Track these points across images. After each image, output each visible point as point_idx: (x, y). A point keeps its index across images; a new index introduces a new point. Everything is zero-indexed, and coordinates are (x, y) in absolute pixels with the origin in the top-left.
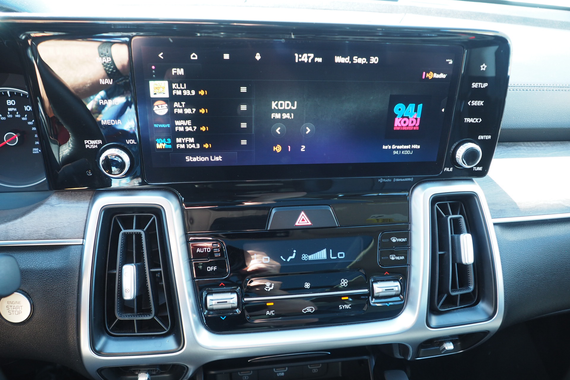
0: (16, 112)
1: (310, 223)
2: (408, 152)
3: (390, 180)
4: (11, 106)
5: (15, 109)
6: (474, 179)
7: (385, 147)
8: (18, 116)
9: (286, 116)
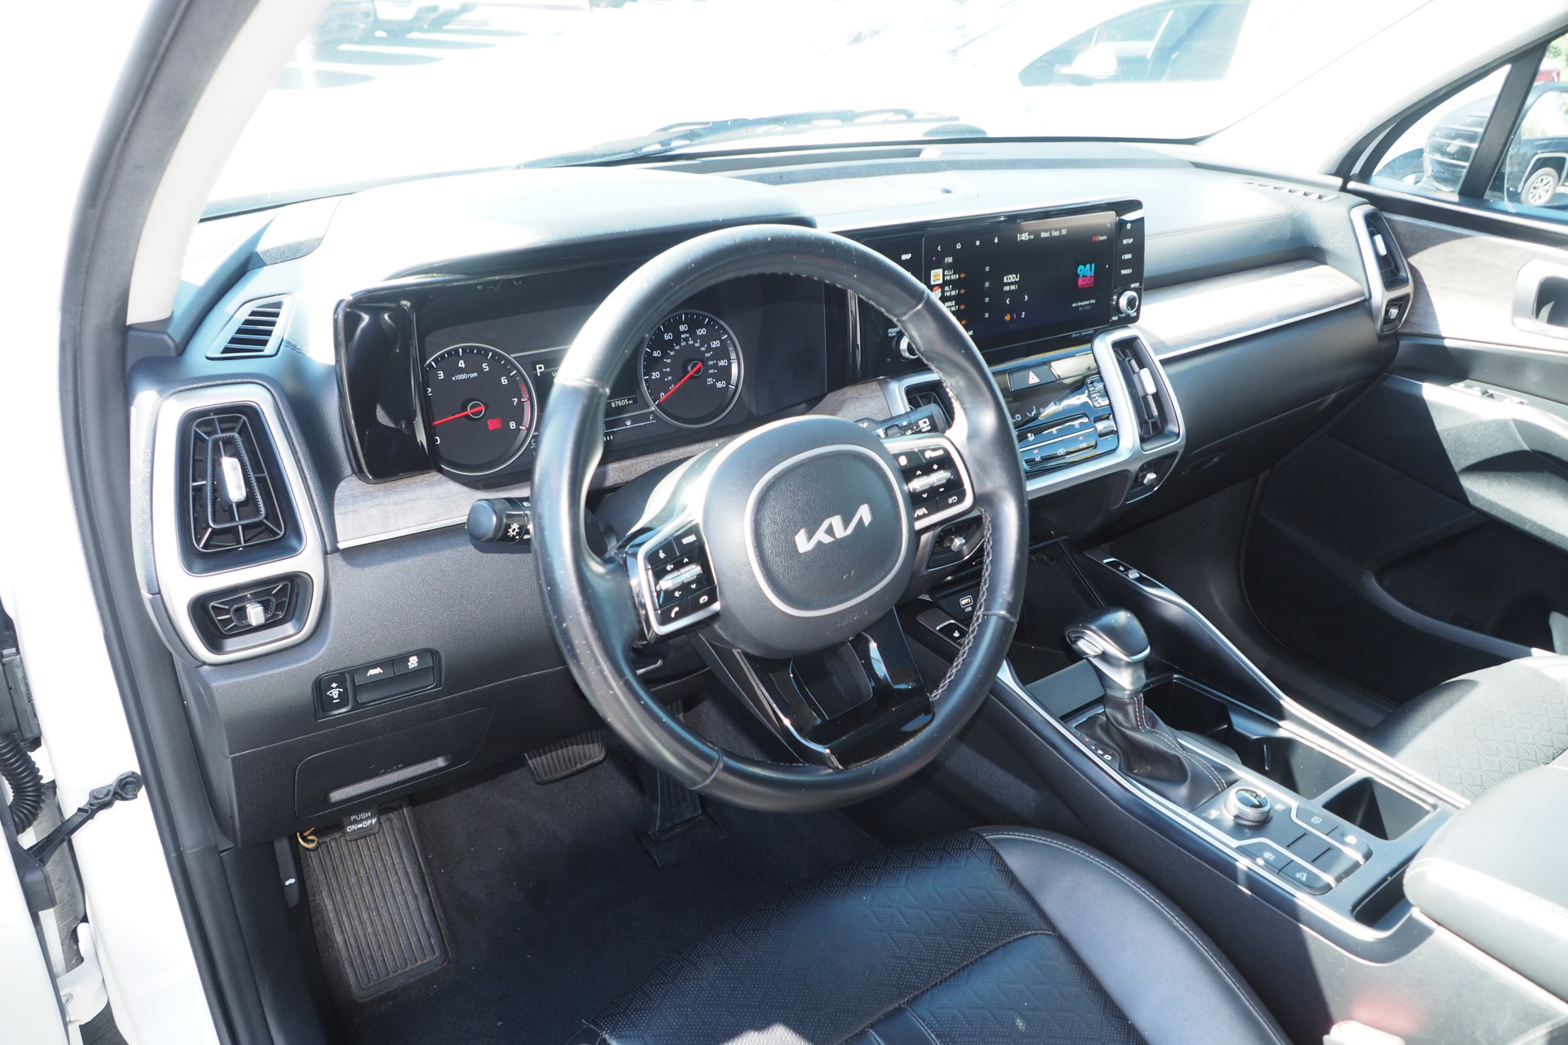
0: (688, 338)
1: (1038, 381)
2: (1088, 307)
3: (1078, 335)
4: (684, 332)
5: (688, 335)
6: (1129, 325)
7: (1074, 305)
8: (691, 342)
9: (1013, 287)
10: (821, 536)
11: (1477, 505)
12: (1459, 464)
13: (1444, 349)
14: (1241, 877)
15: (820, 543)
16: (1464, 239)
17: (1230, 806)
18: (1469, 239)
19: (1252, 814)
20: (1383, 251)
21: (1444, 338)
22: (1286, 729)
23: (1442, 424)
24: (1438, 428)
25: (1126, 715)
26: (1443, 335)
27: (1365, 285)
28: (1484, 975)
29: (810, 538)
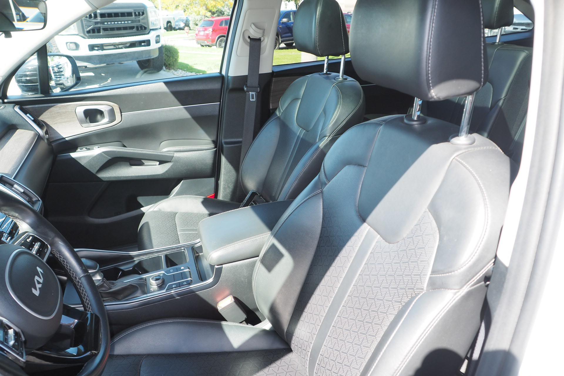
10: (38, 286)
11: (105, 180)
12: (94, 171)
13: (67, 141)
14: (175, 296)
15: (40, 288)
16: (53, 107)
17: (154, 285)
18: (55, 106)
19: (159, 282)
20: (33, 119)
21: (65, 138)
22: (137, 260)
23: (83, 163)
24: (82, 164)
25: (105, 287)
26: (64, 137)
27: (35, 131)
28: (237, 266)
29: (36, 289)
